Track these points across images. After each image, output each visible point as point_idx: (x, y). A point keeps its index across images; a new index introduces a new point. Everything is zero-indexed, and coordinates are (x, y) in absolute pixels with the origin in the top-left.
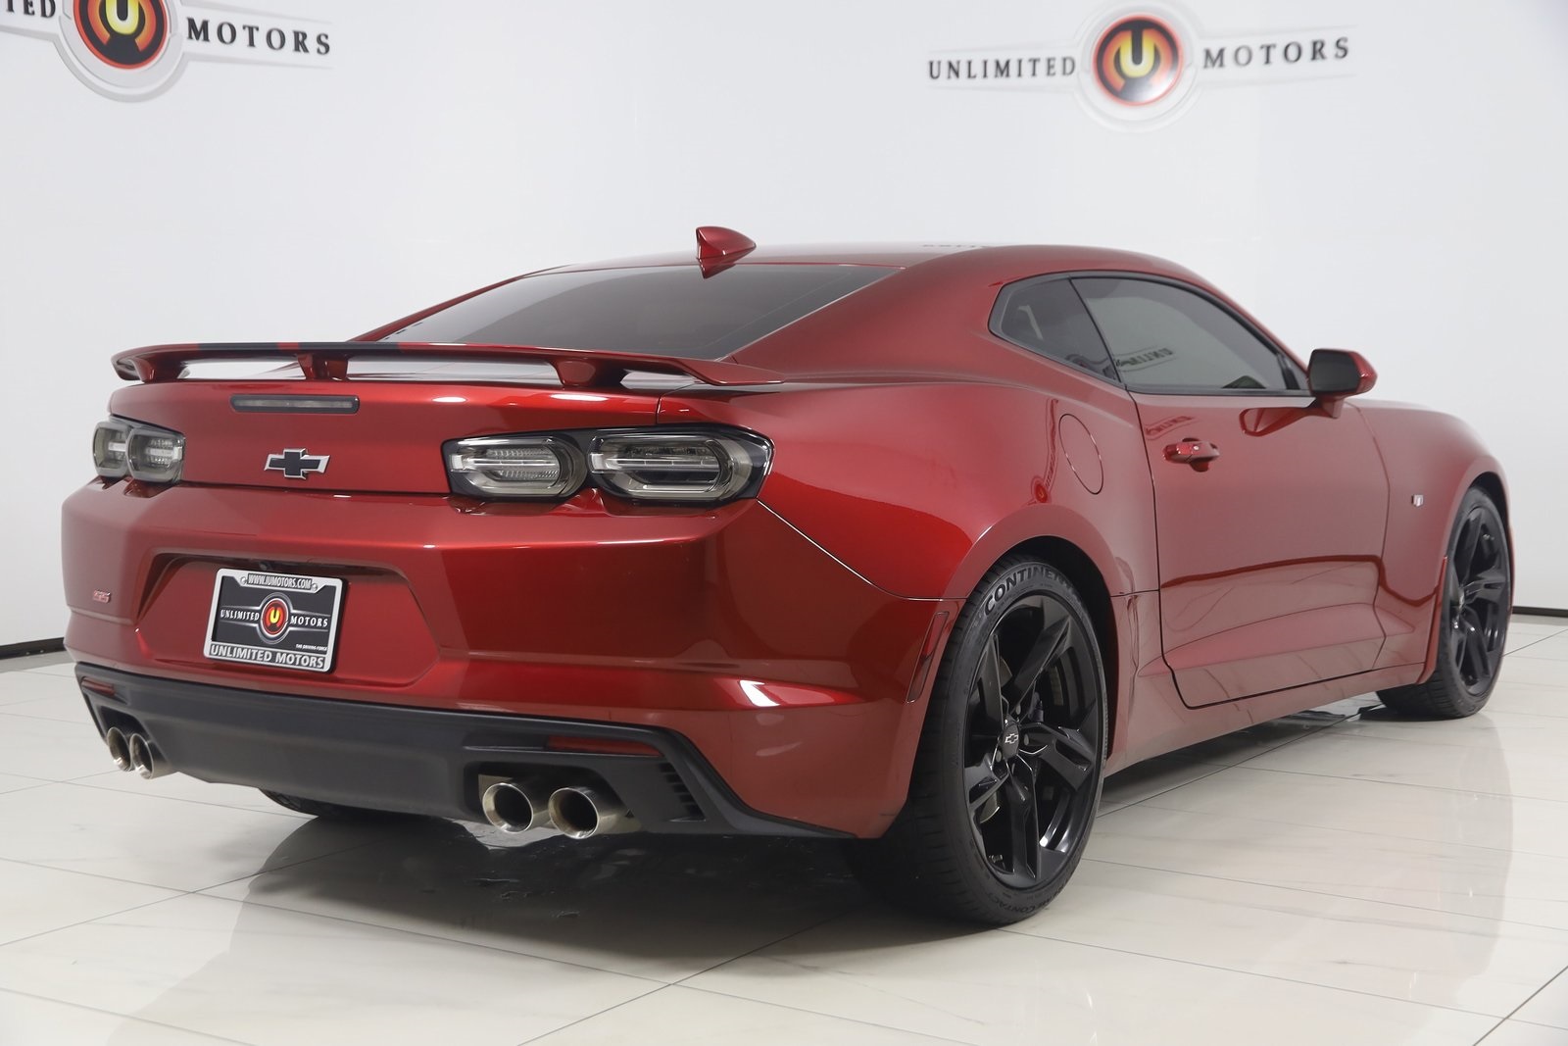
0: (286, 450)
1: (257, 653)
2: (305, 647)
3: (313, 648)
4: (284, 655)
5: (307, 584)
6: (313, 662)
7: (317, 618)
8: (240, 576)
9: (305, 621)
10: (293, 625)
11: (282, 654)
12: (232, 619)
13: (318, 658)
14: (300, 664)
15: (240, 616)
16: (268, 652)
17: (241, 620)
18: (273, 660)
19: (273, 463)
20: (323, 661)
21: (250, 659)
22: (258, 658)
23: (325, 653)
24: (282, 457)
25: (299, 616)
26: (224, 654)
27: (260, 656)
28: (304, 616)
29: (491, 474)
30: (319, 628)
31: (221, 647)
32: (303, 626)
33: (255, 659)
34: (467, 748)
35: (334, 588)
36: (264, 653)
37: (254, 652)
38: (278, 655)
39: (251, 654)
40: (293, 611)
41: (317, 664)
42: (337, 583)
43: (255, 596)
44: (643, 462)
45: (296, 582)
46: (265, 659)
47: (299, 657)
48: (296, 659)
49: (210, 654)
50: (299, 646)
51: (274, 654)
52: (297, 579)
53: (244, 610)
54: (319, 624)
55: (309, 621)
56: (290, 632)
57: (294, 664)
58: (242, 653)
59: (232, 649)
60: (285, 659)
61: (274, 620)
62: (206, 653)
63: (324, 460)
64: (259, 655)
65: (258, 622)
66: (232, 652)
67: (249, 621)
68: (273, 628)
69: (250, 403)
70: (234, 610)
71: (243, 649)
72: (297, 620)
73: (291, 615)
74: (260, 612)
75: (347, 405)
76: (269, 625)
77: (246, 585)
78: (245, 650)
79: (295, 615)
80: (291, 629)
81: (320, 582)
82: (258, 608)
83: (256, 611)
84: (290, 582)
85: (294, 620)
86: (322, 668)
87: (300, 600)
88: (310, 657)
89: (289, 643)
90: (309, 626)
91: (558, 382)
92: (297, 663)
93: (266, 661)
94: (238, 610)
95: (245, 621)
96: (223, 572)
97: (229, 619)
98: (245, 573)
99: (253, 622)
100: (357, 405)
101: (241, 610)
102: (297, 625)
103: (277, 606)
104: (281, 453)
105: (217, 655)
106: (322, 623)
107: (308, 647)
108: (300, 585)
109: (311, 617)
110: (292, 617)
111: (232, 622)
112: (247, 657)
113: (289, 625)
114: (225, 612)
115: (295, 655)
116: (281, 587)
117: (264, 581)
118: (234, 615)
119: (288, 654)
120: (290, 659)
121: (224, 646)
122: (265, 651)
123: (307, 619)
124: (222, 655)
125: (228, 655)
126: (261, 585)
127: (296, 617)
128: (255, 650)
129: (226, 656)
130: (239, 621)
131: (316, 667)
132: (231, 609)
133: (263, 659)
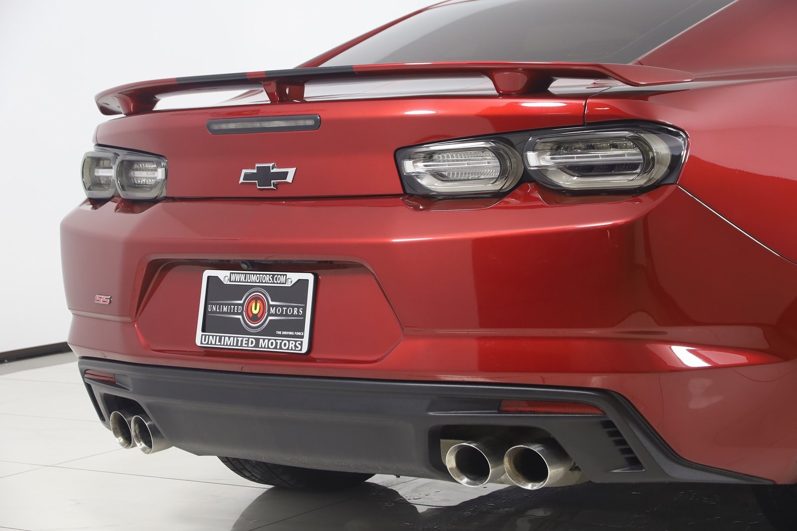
0: (257, 165)
1: (242, 341)
2: (285, 333)
3: (291, 333)
4: (266, 341)
5: (283, 279)
6: (292, 345)
7: (293, 307)
8: (223, 275)
9: (282, 310)
10: (272, 315)
11: (264, 340)
12: (219, 313)
13: (296, 341)
14: (281, 348)
15: (225, 309)
16: (252, 339)
17: (227, 313)
18: (257, 345)
19: (247, 177)
20: (301, 344)
21: (237, 345)
22: (244, 345)
23: (302, 337)
24: (255, 171)
25: (277, 306)
26: (213, 343)
27: (246, 343)
28: (282, 306)
29: (439, 175)
30: (295, 316)
31: (211, 337)
32: (281, 315)
33: (241, 345)
34: (431, 413)
35: (307, 281)
36: (248, 341)
37: (240, 339)
38: (261, 341)
39: (237, 341)
40: (271, 303)
41: (296, 346)
42: (310, 277)
43: (238, 291)
44: (573, 158)
45: (273, 278)
46: (250, 345)
47: (279, 342)
48: (277, 343)
49: (201, 343)
50: (279, 333)
51: (257, 340)
52: (274, 275)
53: (228, 305)
54: (295, 312)
55: (286, 310)
56: (270, 320)
57: (276, 348)
58: (229, 341)
59: (220, 337)
60: (267, 344)
61: (255, 312)
62: (198, 343)
63: (291, 172)
64: (244, 342)
65: (241, 314)
66: (220, 341)
67: (234, 313)
68: (255, 318)
69: (224, 126)
70: (220, 304)
71: (229, 337)
72: (276, 310)
73: (270, 306)
74: (242, 305)
75: (310, 123)
76: (251, 315)
77: (229, 283)
78: (232, 339)
79: (273, 306)
80: (270, 318)
81: (294, 277)
82: (241, 302)
83: (238, 305)
84: (267, 278)
85: (272, 311)
86: (301, 350)
87: (277, 293)
88: (289, 341)
89: (270, 330)
90: (287, 315)
91: (495, 92)
92: (278, 347)
93: (251, 347)
94: (223, 304)
95: (230, 313)
96: (208, 273)
97: (216, 312)
98: (227, 273)
99: (238, 314)
100: (318, 123)
101: (226, 305)
102: (276, 315)
103: (256, 299)
104: (253, 168)
105: (208, 343)
106: (298, 312)
107: (288, 333)
108: (276, 280)
109: (288, 307)
110: (271, 308)
111: (219, 315)
112: (233, 344)
113: (269, 315)
114: (212, 307)
115: (275, 340)
116: (259, 282)
117: (245, 279)
118: (219, 309)
119: (269, 340)
120: (272, 344)
121: (213, 336)
122: (249, 338)
123: (285, 308)
124: (211, 344)
125: (217, 343)
126: (242, 282)
127: (275, 308)
128: (240, 337)
129: (215, 344)
130: (225, 313)
131: (295, 350)
132: (216, 304)
133: (248, 345)
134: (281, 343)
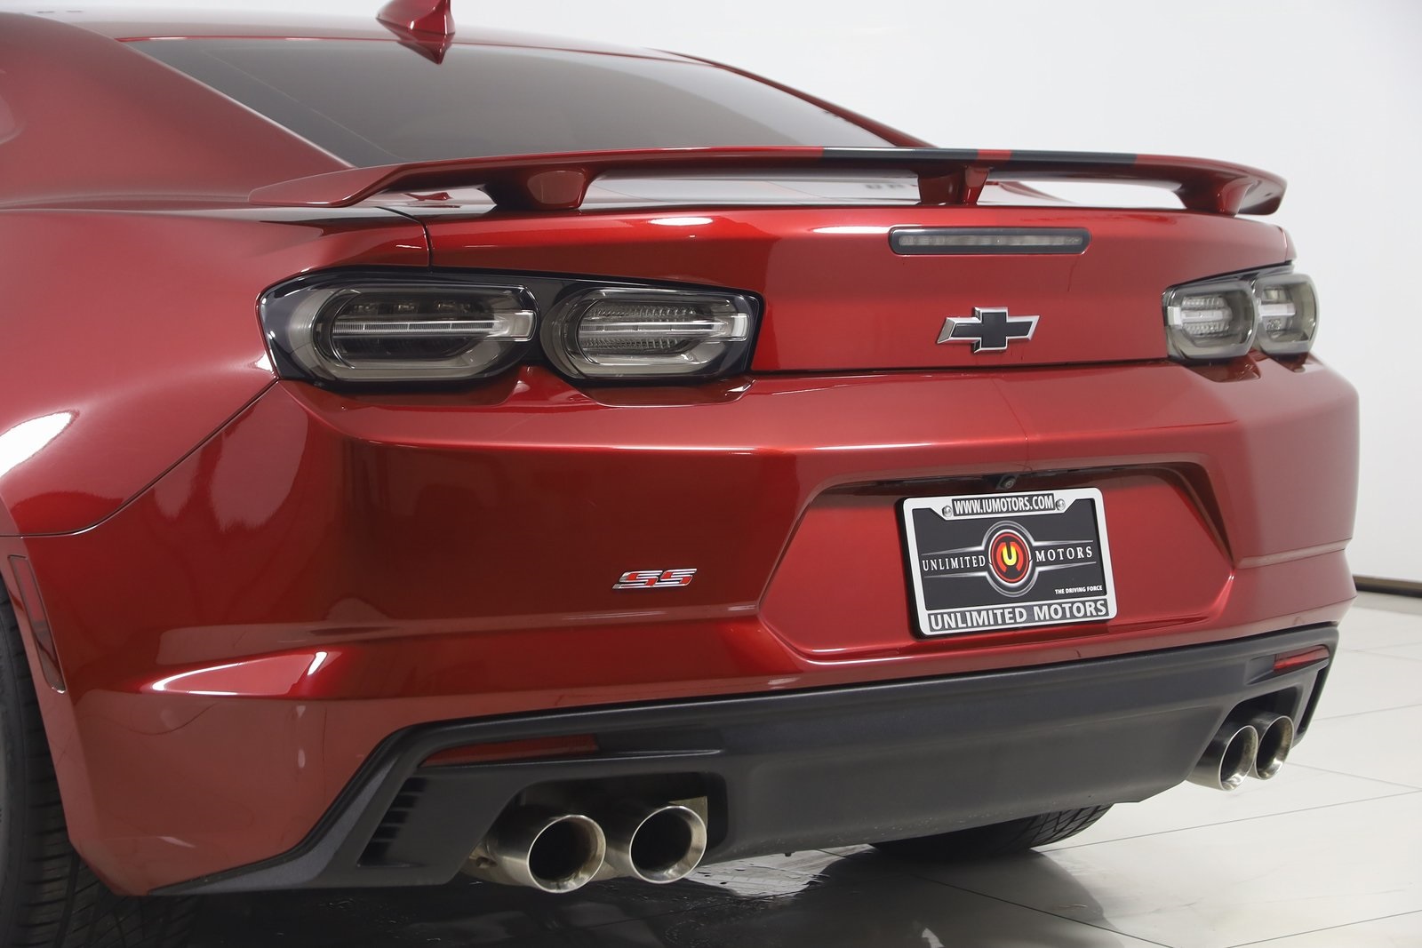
0: (979, 311)
1: (1003, 615)
2: (1070, 591)
3: (1084, 589)
4: (1045, 608)
5: (1048, 502)
6: (1090, 608)
7: (1075, 547)
8: (937, 504)
9: (1058, 554)
10: (1041, 564)
11: (1040, 607)
12: (945, 571)
13: (1095, 602)
14: (1073, 616)
15: (955, 564)
16: (1019, 608)
17: (959, 570)
18: (1031, 617)
20: (1105, 605)
21: (996, 623)
22: (1008, 621)
23: (1104, 592)
24: (975, 320)
25: (1046, 549)
26: (953, 625)
27: (1010, 616)
28: (1055, 548)
30: (1081, 560)
31: (946, 616)
32: (1057, 562)
33: (1004, 622)
35: (1092, 501)
36: (1013, 612)
37: (998, 612)
38: (1036, 609)
39: (995, 615)
40: (1035, 544)
41: (1097, 610)
42: (1094, 493)
43: (972, 530)
45: (1030, 501)
46: (1018, 620)
47: (1067, 606)
48: (1063, 609)
49: (932, 629)
50: (1061, 591)
51: (1030, 610)
52: (1031, 497)
53: (958, 555)
54: (1080, 555)
55: (1064, 553)
56: (1040, 573)
57: (1064, 617)
58: (980, 618)
59: (963, 614)
60: (1046, 613)
61: (1011, 562)
62: (925, 628)
63: (1034, 321)
64: (1007, 616)
65: (986, 568)
66: (964, 621)
67: (972, 569)
68: (1012, 573)
70: (943, 557)
71: (979, 612)
72: (1045, 556)
73: (1033, 549)
74: (985, 553)
75: (1076, 241)
76: (1004, 569)
77: (952, 518)
78: (984, 613)
79: (1040, 549)
80: (1039, 569)
81: (1067, 498)
82: (981, 548)
83: (977, 553)
84: (1021, 503)
85: (1040, 557)
86: (1107, 614)
87: (1042, 526)
88: (1083, 603)
89: (1044, 589)
90: (1066, 561)
92: (1068, 615)
93: (1022, 622)
94: (949, 556)
95: (966, 570)
96: (910, 505)
97: (938, 572)
98: (946, 501)
99: (979, 569)
101: (954, 556)
102: (1047, 563)
103: (1008, 540)
105: (943, 628)
106: (1084, 553)
107: (1075, 590)
108: (1037, 505)
109: (1065, 547)
110: (1037, 552)
111: (945, 576)
112: (989, 622)
113: (1036, 564)
114: (930, 563)
115: (1060, 604)
116: (1008, 511)
117: (982, 508)
118: (944, 564)
119: (1049, 606)
120: (1056, 612)
121: (949, 614)
122: (1013, 608)
123: (1061, 550)
124: (950, 628)
125: (960, 625)
126: (977, 514)
127: (1043, 552)
128: (998, 609)
129: (957, 628)
130: (955, 571)
131: (1098, 616)
132: (937, 557)
133: (1015, 620)
134: (1071, 608)
